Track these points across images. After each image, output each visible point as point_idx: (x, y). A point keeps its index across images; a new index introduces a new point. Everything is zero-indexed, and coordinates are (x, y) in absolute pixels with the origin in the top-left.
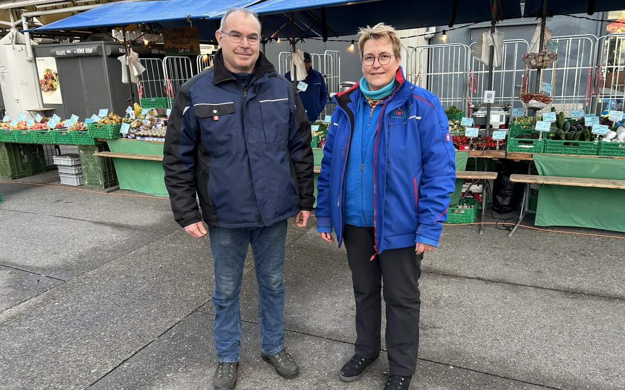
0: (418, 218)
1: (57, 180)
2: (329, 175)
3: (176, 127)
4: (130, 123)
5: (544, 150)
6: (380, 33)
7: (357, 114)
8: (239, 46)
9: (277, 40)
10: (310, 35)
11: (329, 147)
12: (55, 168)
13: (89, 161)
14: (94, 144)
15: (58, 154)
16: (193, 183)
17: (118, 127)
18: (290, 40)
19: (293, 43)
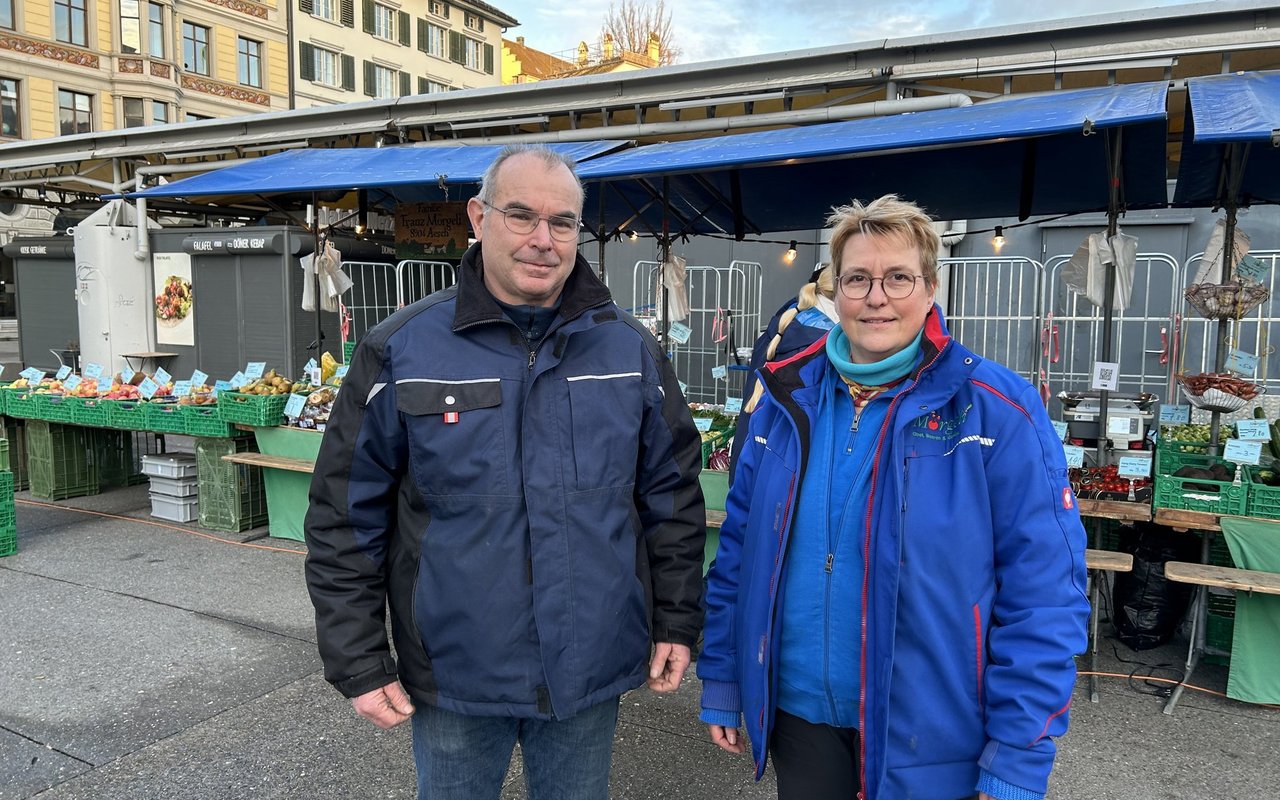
0: (985, 720)
1: (145, 507)
2: (737, 568)
3: (345, 434)
4: (307, 395)
5: (1247, 509)
6: (888, 218)
7: (817, 420)
8: (527, 243)
9: (630, 234)
10: (702, 230)
11: (740, 496)
12: (144, 480)
13: (214, 469)
14: (227, 435)
15: (159, 452)
16: (378, 577)
17: (282, 402)
18: (658, 237)
19: (665, 243)
